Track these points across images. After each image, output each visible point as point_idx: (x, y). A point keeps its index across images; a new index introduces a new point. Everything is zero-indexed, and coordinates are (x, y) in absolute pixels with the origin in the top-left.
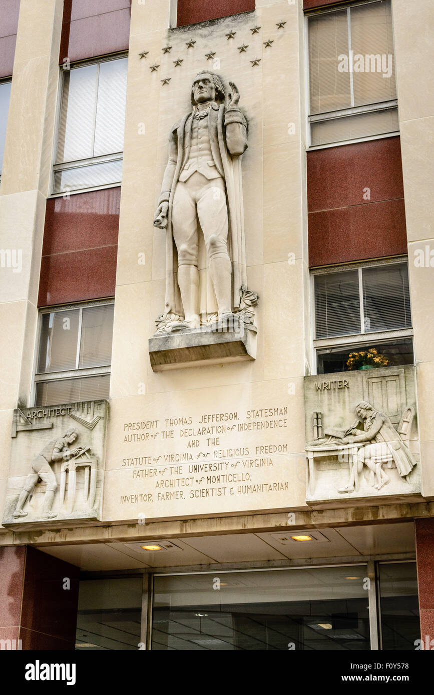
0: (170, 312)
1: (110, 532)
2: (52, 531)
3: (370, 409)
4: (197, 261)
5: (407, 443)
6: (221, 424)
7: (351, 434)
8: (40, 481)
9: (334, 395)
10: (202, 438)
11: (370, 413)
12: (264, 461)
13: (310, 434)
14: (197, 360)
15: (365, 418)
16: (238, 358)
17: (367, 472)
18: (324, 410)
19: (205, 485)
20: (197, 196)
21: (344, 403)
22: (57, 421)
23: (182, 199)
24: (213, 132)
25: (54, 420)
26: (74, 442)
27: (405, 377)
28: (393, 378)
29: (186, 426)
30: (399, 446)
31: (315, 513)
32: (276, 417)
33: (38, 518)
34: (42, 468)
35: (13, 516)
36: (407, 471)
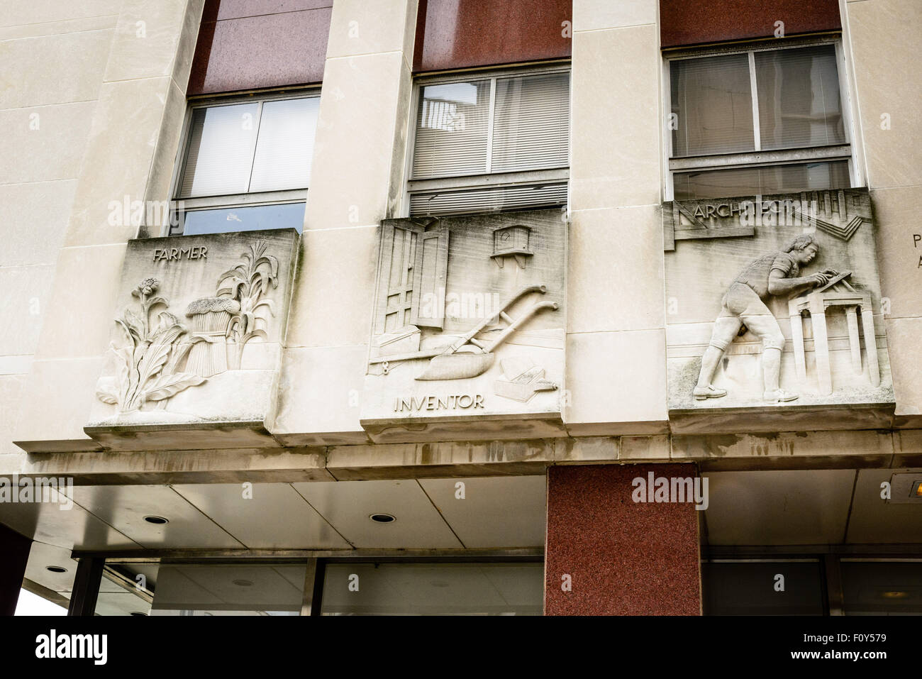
1: (895, 442)
26: (814, 261)
33: (753, 400)
34: (749, 307)
35: (693, 395)
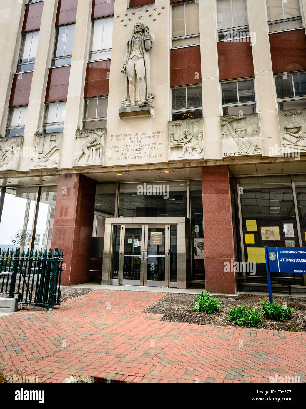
0: (126, 100)
1: (106, 170)
2: (88, 169)
3: (189, 132)
4: (135, 84)
5: (200, 143)
6: (142, 136)
7: (182, 140)
8: (84, 153)
9: (178, 128)
10: (136, 140)
11: (188, 133)
12: (155, 148)
13: (170, 140)
14: (134, 116)
15: (187, 135)
16: (147, 115)
17: (187, 152)
18: (174, 132)
19: (136, 155)
20: (135, 63)
21: (181, 130)
22: (90, 134)
23: (130, 64)
24: (141, 43)
25: (88, 134)
26: (95, 141)
27: (200, 122)
28: (196, 123)
29: (131, 137)
30: (197, 144)
31: (171, 164)
32: (159, 134)
33: (84, 165)
34: (85, 149)
35: (75, 164)
36: (199, 151)
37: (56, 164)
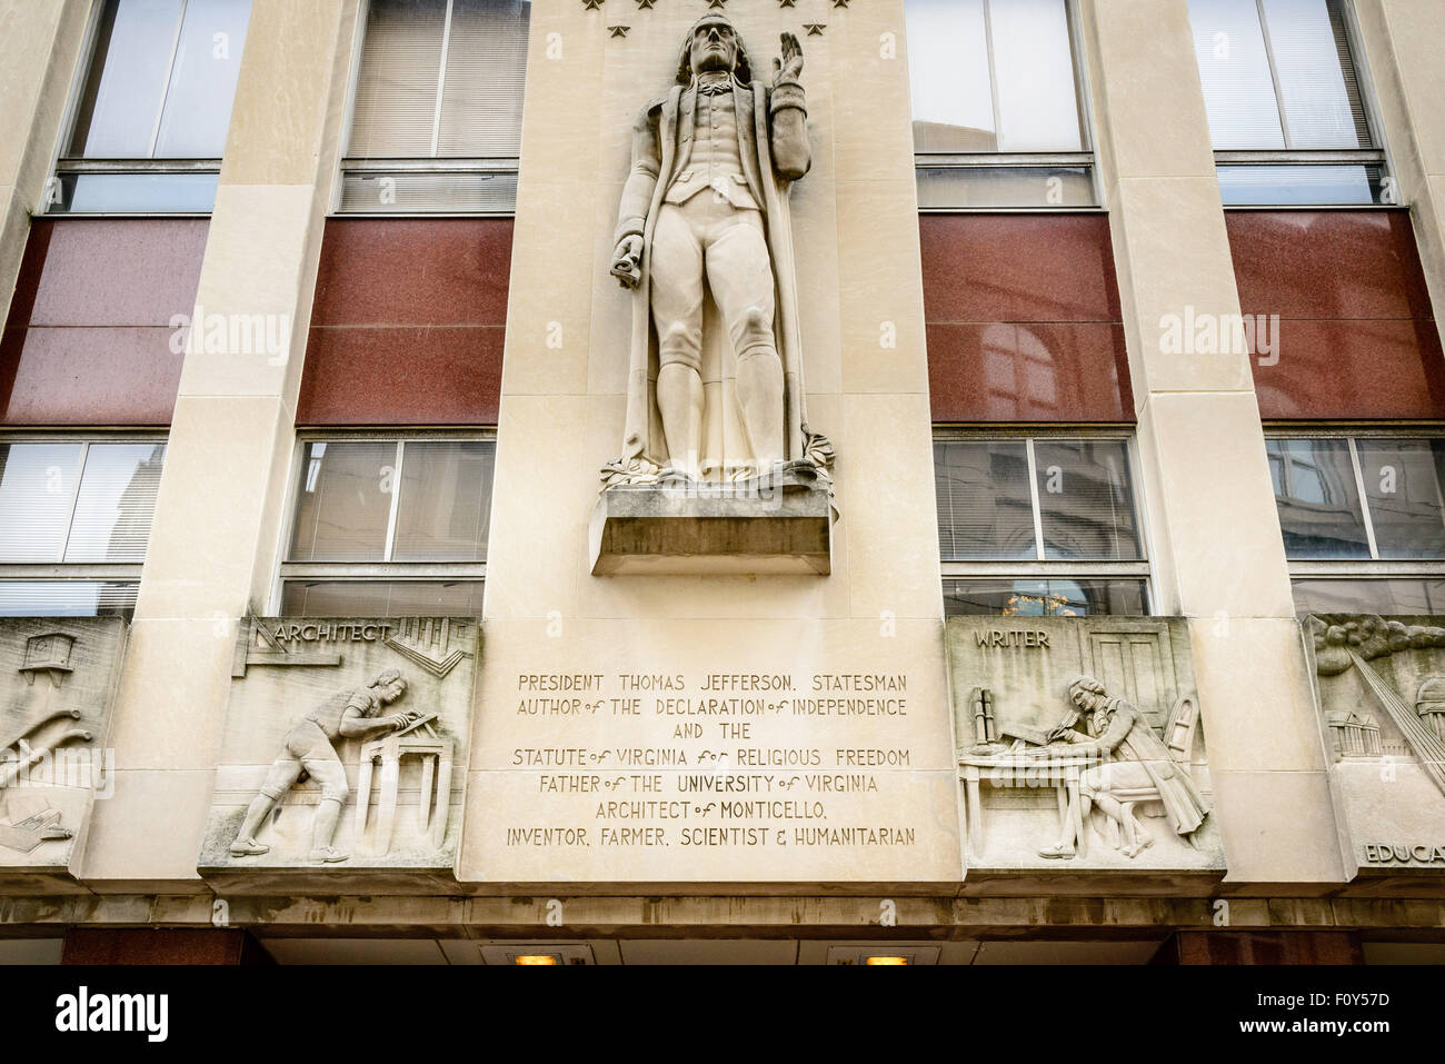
0: (639, 456)
1: (467, 911)
2: (318, 899)
3: (1102, 693)
4: (701, 363)
5: (1187, 767)
6: (754, 695)
7: (1062, 739)
8: (304, 777)
9: (1018, 661)
10: (710, 722)
11: (1100, 702)
12: (856, 782)
13: (966, 733)
15: (1092, 711)
18: (997, 687)
19: (715, 819)
20: (710, 235)
21: (1040, 676)
22: (356, 653)
23: (673, 242)
24: (744, 122)
25: (344, 649)
26: (398, 699)
27: (1171, 638)
28: (1144, 639)
29: (670, 693)
30: (1170, 772)
31: (960, 903)
32: (881, 694)
33: (297, 859)
34: (313, 750)
35: (229, 851)
36: (1191, 822)
37: (66, 838)
